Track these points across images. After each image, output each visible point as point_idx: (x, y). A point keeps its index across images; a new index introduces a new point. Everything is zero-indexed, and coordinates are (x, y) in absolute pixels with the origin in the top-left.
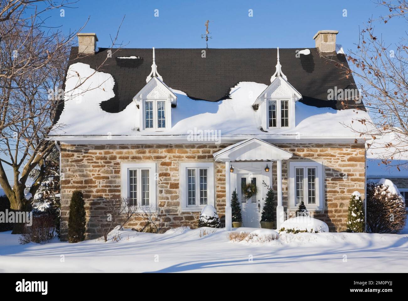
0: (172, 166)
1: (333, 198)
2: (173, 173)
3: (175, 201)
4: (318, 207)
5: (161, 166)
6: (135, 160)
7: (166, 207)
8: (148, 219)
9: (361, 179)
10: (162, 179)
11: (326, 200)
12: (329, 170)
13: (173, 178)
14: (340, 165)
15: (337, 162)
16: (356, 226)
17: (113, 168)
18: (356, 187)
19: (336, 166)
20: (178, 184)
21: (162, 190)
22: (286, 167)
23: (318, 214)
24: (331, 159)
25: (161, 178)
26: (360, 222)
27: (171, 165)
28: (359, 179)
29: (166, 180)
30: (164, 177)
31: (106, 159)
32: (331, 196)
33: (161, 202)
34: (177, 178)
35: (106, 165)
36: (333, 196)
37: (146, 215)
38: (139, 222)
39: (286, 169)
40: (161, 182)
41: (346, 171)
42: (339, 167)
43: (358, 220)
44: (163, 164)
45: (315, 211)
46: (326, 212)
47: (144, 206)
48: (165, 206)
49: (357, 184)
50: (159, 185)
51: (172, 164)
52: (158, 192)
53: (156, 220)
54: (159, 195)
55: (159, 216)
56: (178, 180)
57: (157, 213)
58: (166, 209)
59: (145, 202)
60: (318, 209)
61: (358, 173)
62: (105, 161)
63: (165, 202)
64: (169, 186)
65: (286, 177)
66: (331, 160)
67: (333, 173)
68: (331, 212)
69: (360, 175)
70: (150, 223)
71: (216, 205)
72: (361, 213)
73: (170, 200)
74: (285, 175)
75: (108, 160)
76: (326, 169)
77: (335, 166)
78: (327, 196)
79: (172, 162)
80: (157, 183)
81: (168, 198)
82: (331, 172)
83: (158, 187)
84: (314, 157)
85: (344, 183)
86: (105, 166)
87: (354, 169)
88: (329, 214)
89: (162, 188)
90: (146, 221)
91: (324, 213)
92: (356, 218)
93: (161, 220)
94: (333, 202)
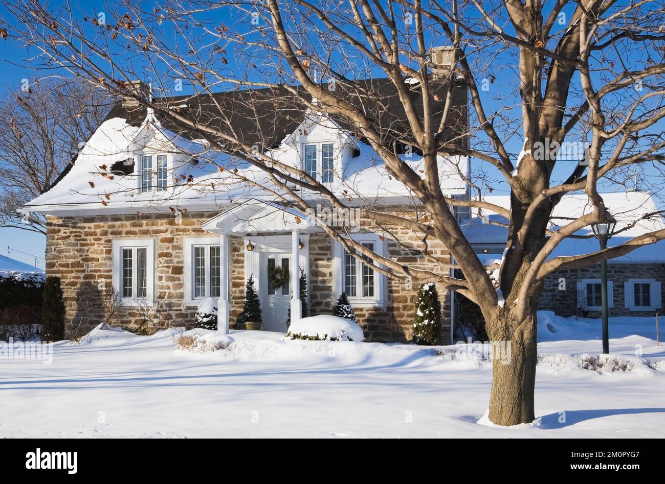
0: (175, 244)
1: (400, 288)
2: (176, 253)
3: (178, 291)
4: (376, 301)
5: (161, 243)
6: (129, 235)
7: (166, 300)
8: (145, 315)
9: (444, 258)
10: (162, 261)
11: (391, 292)
12: (394, 245)
13: (175, 260)
14: (410, 238)
15: (407, 233)
16: (423, 331)
17: (104, 247)
18: (437, 271)
19: (405, 240)
20: (182, 267)
21: (162, 276)
22: (330, 243)
23: (378, 312)
24: (397, 229)
25: (160, 259)
26: (429, 324)
27: (173, 242)
28: (441, 258)
29: (166, 262)
30: (165, 258)
31: (96, 235)
32: (397, 285)
33: (161, 293)
34: (181, 260)
35: (96, 242)
36: (400, 285)
37: (143, 310)
38: (133, 319)
39: (329, 245)
40: (160, 265)
41: (420, 247)
42: (410, 241)
43: (425, 321)
44: (164, 240)
45: (373, 307)
46: (391, 309)
47: (141, 298)
48: (166, 298)
49: (438, 267)
50: (159, 269)
51: (175, 240)
52: (157, 279)
53: (156, 317)
54: (158, 283)
55: (158, 311)
56: (182, 262)
57: (155, 308)
58: (166, 302)
59: (142, 293)
60: (377, 305)
61: (439, 250)
62: (94, 237)
63: (165, 292)
64: (170, 271)
65: (330, 257)
66: (397, 231)
67: (401, 251)
68: (398, 309)
69: (443, 252)
70: (147, 321)
71: (231, 298)
72: (430, 311)
73: (172, 291)
74: (329, 254)
75: (99, 236)
76: (389, 244)
77: (403, 239)
78: (393, 284)
79: (175, 237)
80: (156, 267)
81: (169, 288)
82: (397, 249)
83: (156, 271)
84: (371, 226)
85: (417, 265)
86: (94, 244)
87: (432, 243)
88: (395, 313)
89: (162, 273)
90: (143, 318)
91: (387, 310)
92: (422, 319)
93: (161, 317)
94: (400, 294)
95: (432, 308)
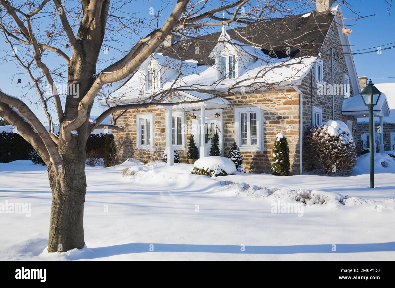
0: (162, 116)
1: (271, 140)
2: (162, 121)
3: (163, 141)
4: (257, 148)
5: (156, 116)
6: (143, 112)
7: (158, 147)
8: (150, 154)
9: (295, 121)
10: (157, 126)
11: (266, 142)
12: (267, 114)
13: (162, 125)
14: (276, 109)
15: (274, 106)
16: (275, 167)
17: (133, 119)
18: (291, 129)
19: (273, 110)
20: (165, 129)
21: (156, 134)
22: (233, 113)
23: (259, 154)
24: (268, 104)
25: (156, 124)
26: (279, 162)
27: (161, 115)
28: (294, 121)
29: (158, 126)
30: (158, 124)
31: (130, 113)
32: (269, 138)
33: (156, 142)
34: (164, 125)
35: (130, 116)
36: (271, 138)
37: (149, 151)
38: (145, 156)
39: (233, 114)
40: (156, 128)
41: (282, 114)
42: (276, 111)
43: (276, 160)
44: (158, 114)
45: (256, 151)
46: (266, 152)
47: (148, 145)
48: (158, 145)
49: (292, 126)
50: (155, 130)
51: (162, 114)
52: (154, 135)
53: (154, 155)
54: (155, 137)
55: (155, 152)
56: (165, 126)
57: (154, 150)
58: (159, 147)
59: (148, 143)
60: (258, 150)
61: (292, 116)
62: (130, 114)
63: (158, 142)
64: (160, 131)
65: (233, 121)
66: (269, 105)
67: (271, 117)
68: (270, 152)
69: (295, 117)
70: (151, 157)
71: (186, 145)
72: (280, 154)
73: (160, 141)
74: (233, 120)
75: (131, 113)
76: (264, 113)
77: (272, 110)
78: (267, 137)
79: (162, 113)
80: (154, 129)
81: (159, 140)
82: (269, 116)
83: (154, 131)
84: (255, 103)
85: (280, 126)
86: (130, 118)
87: (289, 111)
88: (268, 155)
89: (156, 132)
90: (149, 155)
91: (264, 153)
92: (275, 159)
93: (156, 155)
94: (271, 143)
95: (281, 152)
